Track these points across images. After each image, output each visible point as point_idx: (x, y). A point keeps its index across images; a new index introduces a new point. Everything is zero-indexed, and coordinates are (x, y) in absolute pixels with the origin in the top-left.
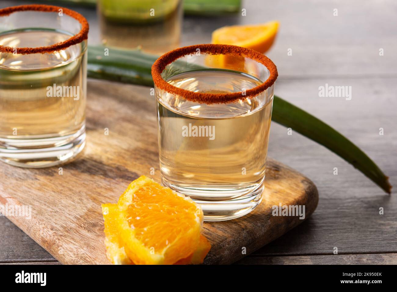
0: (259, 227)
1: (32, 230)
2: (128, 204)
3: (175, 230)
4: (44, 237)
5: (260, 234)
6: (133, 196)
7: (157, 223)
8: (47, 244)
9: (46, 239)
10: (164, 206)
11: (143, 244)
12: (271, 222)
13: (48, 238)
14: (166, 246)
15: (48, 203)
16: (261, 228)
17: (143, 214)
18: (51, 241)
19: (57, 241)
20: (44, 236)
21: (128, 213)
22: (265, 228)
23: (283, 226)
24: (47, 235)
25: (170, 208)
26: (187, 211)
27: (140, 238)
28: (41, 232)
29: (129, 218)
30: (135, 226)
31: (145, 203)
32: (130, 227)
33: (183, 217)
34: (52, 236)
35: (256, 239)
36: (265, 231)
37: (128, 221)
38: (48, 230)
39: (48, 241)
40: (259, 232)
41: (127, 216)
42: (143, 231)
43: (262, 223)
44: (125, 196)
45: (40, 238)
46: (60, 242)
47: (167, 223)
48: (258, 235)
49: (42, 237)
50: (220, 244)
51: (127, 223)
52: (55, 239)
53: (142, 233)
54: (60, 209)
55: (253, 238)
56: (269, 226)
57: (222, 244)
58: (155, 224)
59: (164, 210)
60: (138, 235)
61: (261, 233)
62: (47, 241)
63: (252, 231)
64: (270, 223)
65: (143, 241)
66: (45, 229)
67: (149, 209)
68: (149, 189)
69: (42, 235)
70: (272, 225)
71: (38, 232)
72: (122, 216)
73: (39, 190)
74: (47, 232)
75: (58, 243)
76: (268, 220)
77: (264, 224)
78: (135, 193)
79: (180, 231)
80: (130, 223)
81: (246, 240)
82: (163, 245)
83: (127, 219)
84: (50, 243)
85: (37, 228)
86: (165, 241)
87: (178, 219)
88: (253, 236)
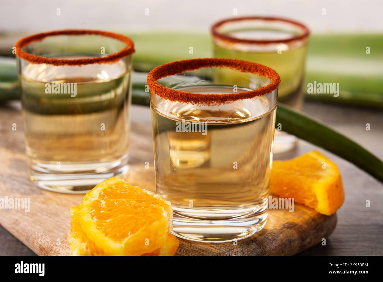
0: (270, 240)
1: (31, 239)
2: (93, 199)
3: (139, 222)
4: (42, 245)
5: (270, 247)
6: (101, 193)
7: (120, 216)
8: (44, 252)
9: (44, 247)
10: (131, 201)
11: (104, 234)
12: (283, 236)
13: (46, 245)
14: (127, 236)
15: (51, 214)
16: (272, 241)
17: (108, 208)
18: (49, 247)
19: (54, 247)
20: (42, 243)
21: (92, 207)
22: (277, 242)
23: (297, 242)
24: (45, 242)
25: (137, 204)
26: (154, 206)
27: (101, 229)
28: (40, 239)
29: (92, 211)
30: (97, 218)
31: (112, 199)
32: (92, 219)
33: (150, 211)
34: (50, 243)
35: (266, 251)
36: (277, 245)
37: (91, 214)
38: (46, 237)
39: (46, 248)
40: (270, 245)
41: (91, 209)
42: (106, 222)
43: (274, 237)
44: (91, 193)
45: (38, 245)
46: (57, 247)
47: (132, 215)
48: (269, 249)
49: (40, 245)
50: (226, 254)
51: (90, 215)
52: (52, 245)
53: (104, 224)
54: (62, 220)
55: (262, 251)
56: (281, 240)
57: (228, 253)
58: (118, 217)
59: (130, 205)
60: (99, 226)
61: (272, 247)
62: (44, 249)
63: (262, 243)
64: (282, 238)
65: (104, 232)
66: (44, 237)
67: (115, 204)
68: (119, 188)
69: (40, 243)
70: (284, 239)
71: (36, 241)
72: (85, 209)
73: (43, 203)
74: (45, 239)
75: (55, 249)
76: (280, 234)
77: (275, 237)
78: (102, 190)
79: (145, 223)
80: (93, 216)
81: (255, 252)
82: (125, 235)
83: (90, 212)
84: (47, 250)
85: (35, 236)
86: (128, 232)
87: (144, 212)
88: (263, 248)
